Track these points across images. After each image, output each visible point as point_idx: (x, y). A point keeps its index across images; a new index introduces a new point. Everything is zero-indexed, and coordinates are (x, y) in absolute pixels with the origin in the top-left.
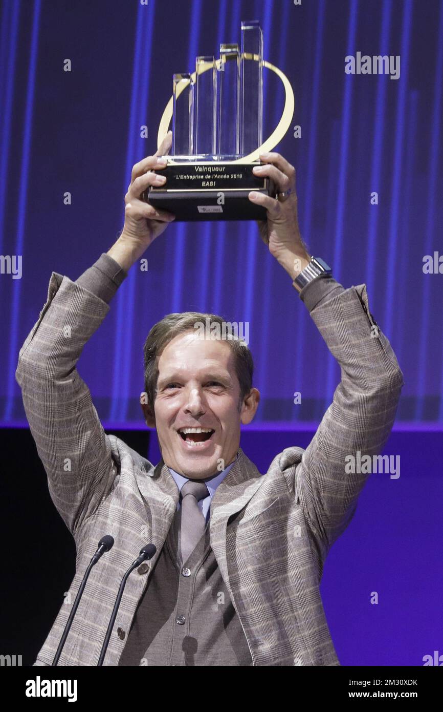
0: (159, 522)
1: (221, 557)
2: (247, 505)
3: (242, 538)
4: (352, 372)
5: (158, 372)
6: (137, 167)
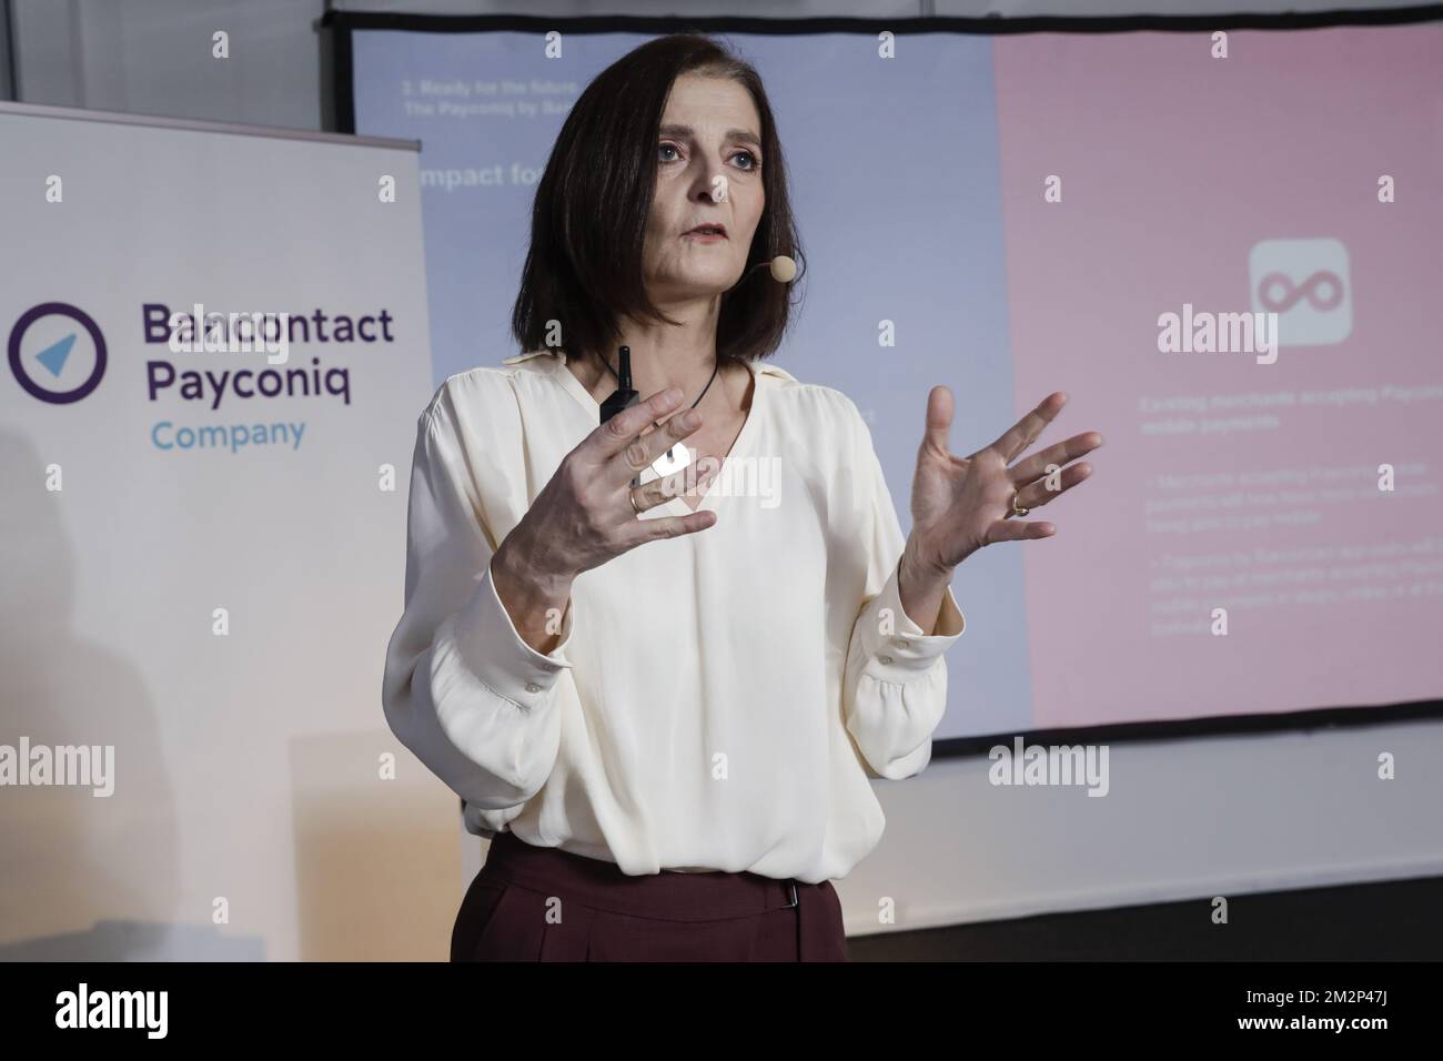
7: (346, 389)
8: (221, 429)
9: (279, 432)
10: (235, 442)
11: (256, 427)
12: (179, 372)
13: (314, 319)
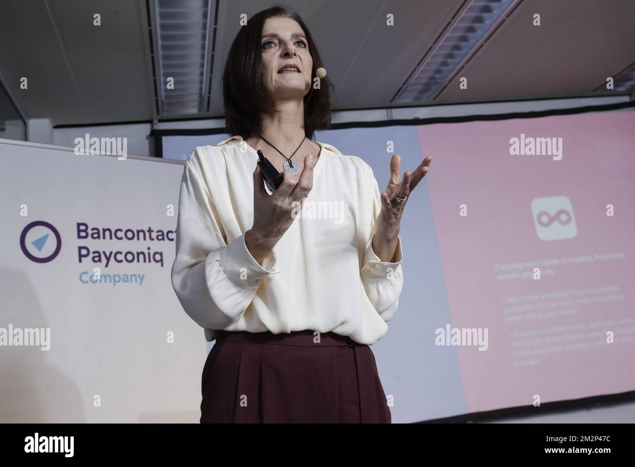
7: (161, 260)
8: (109, 276)
9: (134, 278)
10: (115, 281)
11: (123, 275)
12: (91, 251)
13: (148, 231)
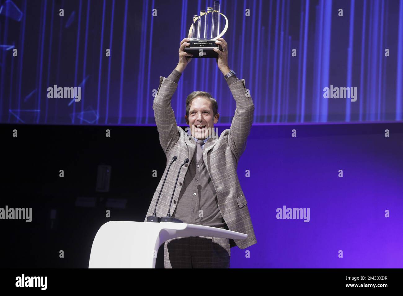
0: (191, 151)
1: (206, 163)
2: (214, 147)
3: (212, 156)
4: (239, 104)
5: (189, 109)
6: (182, 42)
